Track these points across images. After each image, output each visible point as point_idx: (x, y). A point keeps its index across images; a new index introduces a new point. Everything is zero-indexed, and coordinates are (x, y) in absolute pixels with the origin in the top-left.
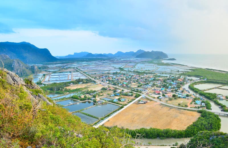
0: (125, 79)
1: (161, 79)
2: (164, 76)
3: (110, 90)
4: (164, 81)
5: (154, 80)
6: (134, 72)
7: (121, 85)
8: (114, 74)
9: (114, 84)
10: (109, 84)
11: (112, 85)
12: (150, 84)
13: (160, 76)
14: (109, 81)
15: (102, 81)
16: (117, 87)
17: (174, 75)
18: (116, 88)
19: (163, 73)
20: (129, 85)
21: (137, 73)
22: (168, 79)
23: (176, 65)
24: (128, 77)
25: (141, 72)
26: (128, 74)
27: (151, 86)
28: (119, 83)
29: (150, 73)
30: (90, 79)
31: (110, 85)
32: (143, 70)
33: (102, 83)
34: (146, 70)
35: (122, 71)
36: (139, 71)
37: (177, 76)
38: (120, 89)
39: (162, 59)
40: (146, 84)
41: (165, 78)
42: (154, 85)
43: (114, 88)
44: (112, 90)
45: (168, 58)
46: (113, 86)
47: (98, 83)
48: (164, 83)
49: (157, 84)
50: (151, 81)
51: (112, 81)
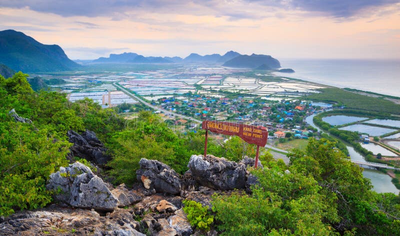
0: (205, 104)
1: (267, 105)
2: (273, 101)
3: (179, 124)
4: (273, 110)
5: (256, 107)
6: (221, 92)
7: (199, 115)
8: (185, 95)
9: (186, 114)
10: (177, 113)
11: (183, 115)
12: (248, 115)
13: (265, 100)
14: (177, 107)
15: (165, 108)
16: (192, 119)
17: (289, 99)
18: (190, 121)
19: (270, 96)
20: (212, 115)
21: (227, 95)
22: (279, 107)
23: (294, 81)
24: (211, 102)
25: (233, 92)
26: (211, 96)
27: (250, 117)
28: (194, 112)
29: (248, 95)
30: (144, 105)
31: (180, 116)
32: (236, 90)
33: (165, 111)
34: (242, 90)
35: (199, 91)
36: (229, 91)
37: (294, 101)
38: (197, 123)
39: (270, 69)
40: (241, 115)
41: (274, 104)
42: (255, 116)
43: (186, 121)
44: (183, 125)
45: (280, 67)
46: (184, 117)
47: (157, 112)
48: (272, 113)
49: (260, 115)
50: (250, 109)
51: (182, 107)
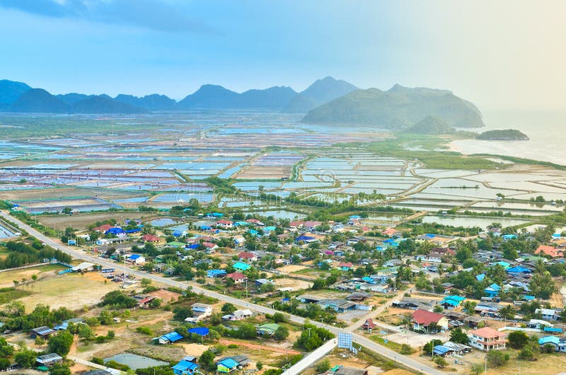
0: (241, 240)
1: (443, 242)
2: (461, 229)
3: (154, 305)
4: (462, 257)
5: (407, 248)
6: (293, 201)
7: (219, 276)
8: (177, 211)
9: (177, 273)
10: (147, 269)
11: (169, 275)
12: (380, 274)
13: (437, 226)
14: (150, 252)
15: (109, 253)
16: (197, 289)
17: (513, 223)
18: (190, 297)
19: (452, 213)
20: (263, 276)
21: (311, 211)
22: (483, 246)
23: (526, 167)
24: (260, 232)
25: (331, 201)
26: (261, 214)
27: (389, 281)
28: (205, 267)
29: (381, 211)
30: (38, 246)
31: (157, 280)
32: (342, 195)
33: (108, 264)
34: (361, 196)
35: (224, 199)
36: (321, 198)
37: (531, 229)
38: (210, 301)
39: (452, 132)
40: (359, 274)
41: (465, 239)
42: (404, 277)
43: (176, 297)
44: (167, 309)
45: (482, 125)
46: (172, 282)
47: (82, 266)
48: (460, 268)
49: (421, 274)
50: (388, 255)
51: (166, 252)
